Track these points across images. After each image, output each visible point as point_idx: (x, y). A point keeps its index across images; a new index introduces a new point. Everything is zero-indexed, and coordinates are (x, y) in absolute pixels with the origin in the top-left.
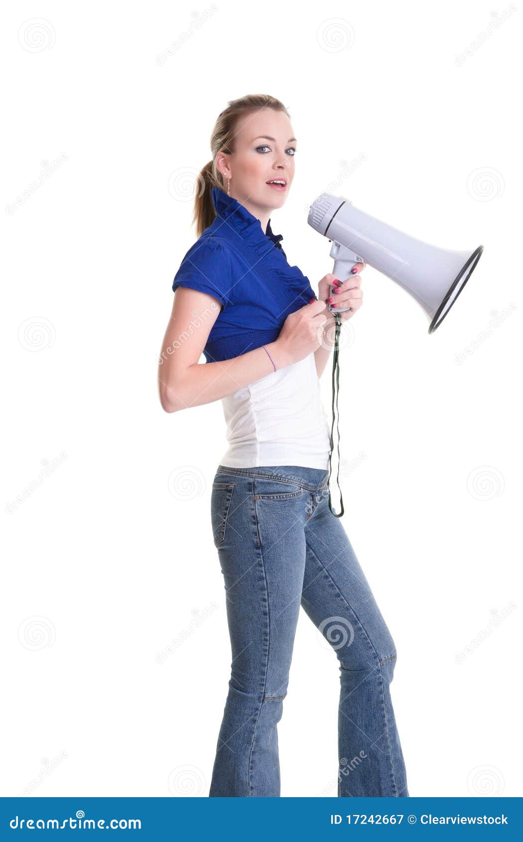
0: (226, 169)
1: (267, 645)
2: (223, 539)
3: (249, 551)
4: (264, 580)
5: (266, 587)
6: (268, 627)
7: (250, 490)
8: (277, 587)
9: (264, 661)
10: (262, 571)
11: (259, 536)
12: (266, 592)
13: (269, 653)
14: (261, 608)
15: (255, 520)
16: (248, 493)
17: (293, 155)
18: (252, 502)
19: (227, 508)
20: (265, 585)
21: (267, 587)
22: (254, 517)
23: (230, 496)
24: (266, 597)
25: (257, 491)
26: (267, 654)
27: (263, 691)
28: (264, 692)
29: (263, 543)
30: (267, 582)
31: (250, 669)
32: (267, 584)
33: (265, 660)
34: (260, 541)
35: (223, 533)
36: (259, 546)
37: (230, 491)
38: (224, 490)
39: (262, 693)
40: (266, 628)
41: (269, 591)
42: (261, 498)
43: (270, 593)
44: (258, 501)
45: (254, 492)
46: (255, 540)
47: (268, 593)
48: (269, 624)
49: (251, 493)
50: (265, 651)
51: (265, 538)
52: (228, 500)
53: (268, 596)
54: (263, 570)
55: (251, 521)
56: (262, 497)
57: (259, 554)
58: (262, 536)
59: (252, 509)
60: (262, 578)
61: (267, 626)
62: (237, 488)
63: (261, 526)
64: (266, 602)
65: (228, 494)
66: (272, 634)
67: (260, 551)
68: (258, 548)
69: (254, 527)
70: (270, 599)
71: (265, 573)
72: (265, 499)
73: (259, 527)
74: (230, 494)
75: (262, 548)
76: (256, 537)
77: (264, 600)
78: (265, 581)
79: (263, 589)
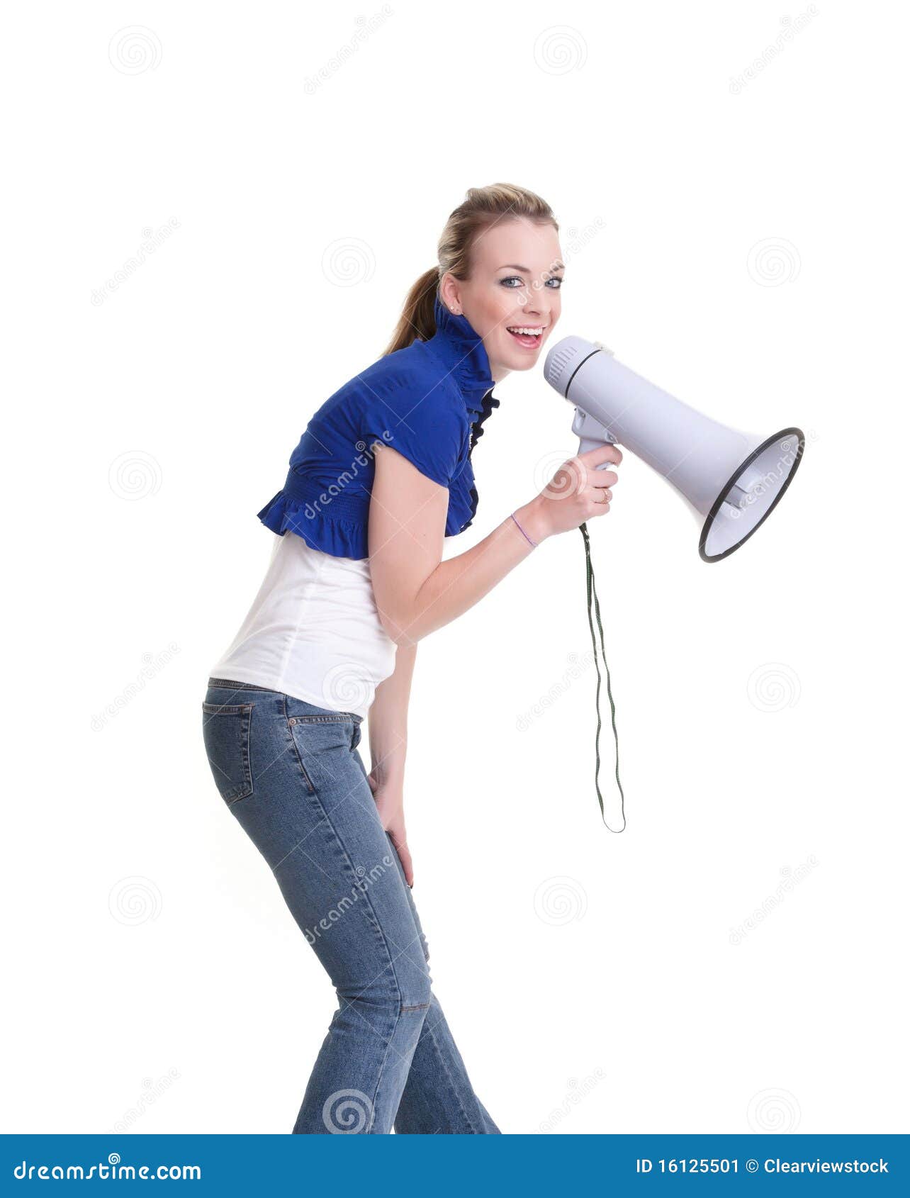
0: (456, 301)
1: (378, 932)
2: (252, 792)
3: (299, 802)
4: (335, 838)
5: (342, 849)
6: (369, 905)
7: (280, 712)
8: (358, 843)
9: (383, 955)
10: (328, 827)
11: (308, 776)
12: (345, 855)
13: (386, 941)
14: (347, 880)
15: (295, 755)
16: (278, 716)
17: (558, 287)
18: (286, 730)
19: (245, 744)
20: (340, 844)
21: (344, 847)
22: (293, 751)
23: (247, 724)
24: (348, 863)
25: (292, 712)
26: (384, 943)
27: (399, 999)
28: (401, 1000)
29: (317, 785)
30: (341, 840)
31: (367, 973)
32: (342, 842)
33: (385, 952)
34: (311, 783)
35: (249, 782)
36: (313, 791)
37: (246, 716)
38: (236, 716)
39: (398, 1001)
40: (367, 907)
41: (349, 852)
42: (299, 721)
43: (353, 854)
44: (296, 728)
45: (287, 715)
46: (304, 784)
47: (349, 856)
48: (370, 901)
49: (282, 716)
50: (380, 939)
51: (318, 778)
52: (245, 731)
53: (350, 860)
54: (329, 824)
55: (290, 758)
56: (301, 720)
57: (315, 802)
58: (313, 776)
59: (288, 740)
60: (331, 837)
61: (366, 903)
62: (258, 710)
63: (307, 762)
64: (350, 869)
65: (243, 721)
66: (378, 912)
67: (315, 798)
68: (311, 794)
69: (297, 765)
70: (354, 863)
71: (334, 828)
72: (305, 723)
73: (304, 764)
74: (246, 721)
75: (317, 793)
76: (304, 779)
77: (347, 868)
78: (338, 840)
79: (338, 852)
